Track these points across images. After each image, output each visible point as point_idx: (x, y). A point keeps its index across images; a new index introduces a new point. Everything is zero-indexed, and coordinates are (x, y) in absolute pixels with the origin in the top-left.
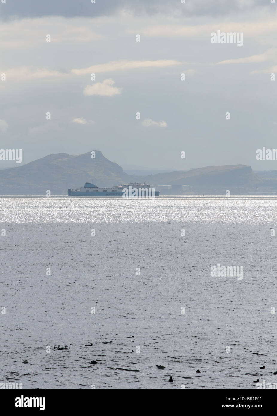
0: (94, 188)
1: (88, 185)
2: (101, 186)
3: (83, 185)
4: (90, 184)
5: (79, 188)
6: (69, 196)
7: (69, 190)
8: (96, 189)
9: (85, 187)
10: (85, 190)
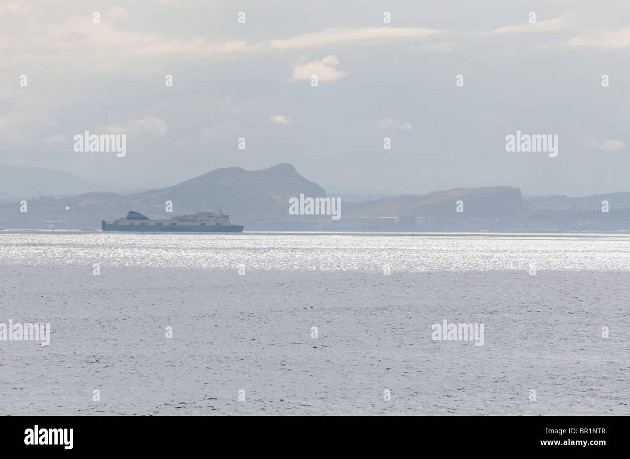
0: (141, 220)
1: (133, 215)
2: (153, 217)
3: (125, 215)
4: (136, 213)
5: (119, 219)
6: (103, 231)
7: (104, 222)
8: (145, 221)
9: (128, 218)
10: (127, 223)
